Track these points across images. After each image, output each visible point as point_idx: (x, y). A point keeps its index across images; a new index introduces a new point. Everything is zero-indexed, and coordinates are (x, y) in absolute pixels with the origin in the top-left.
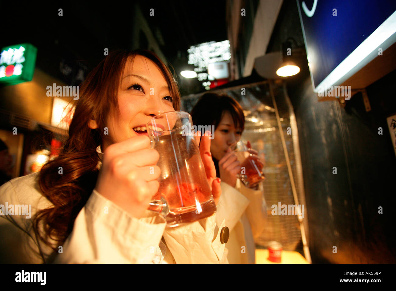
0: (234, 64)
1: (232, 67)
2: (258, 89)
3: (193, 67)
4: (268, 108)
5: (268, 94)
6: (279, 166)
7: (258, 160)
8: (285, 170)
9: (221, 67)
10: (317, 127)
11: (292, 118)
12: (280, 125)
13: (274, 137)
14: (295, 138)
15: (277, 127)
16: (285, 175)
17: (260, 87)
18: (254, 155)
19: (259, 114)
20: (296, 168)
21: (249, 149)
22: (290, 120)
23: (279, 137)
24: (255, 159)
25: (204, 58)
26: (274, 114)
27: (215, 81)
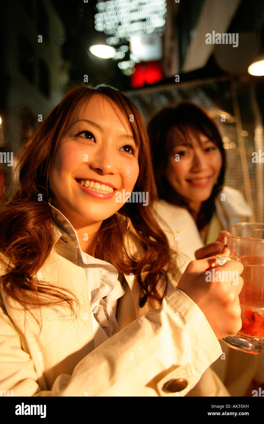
0: (172, 38)
1: (168, 43)
9: (151, 42)
11: (259, 131)
12: (241, 141)
13: (232, 156)
22: (255, 135)
26: (234, 125)
27: (141, 65)
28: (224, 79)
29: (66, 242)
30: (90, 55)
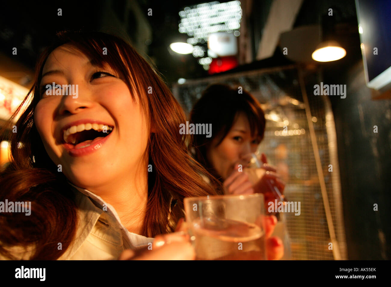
0: (246, 36)
1: (242, 41)
2: (282, 75)
3: (185, 37)
4: (295, 102)
5: (295, 83)
6: (307, 183)
7: (278, 180)
8: (317, 189)
9: (227, 40)
10: (365, 133)
11: (329, 117)
12: (311, 127)
13: (303, 143)
14: (332, 145)
15: (307, 129)
16: (317, 196)
17: (286, 72)
18: (271, 173)
19: (282, 109)
20: (332, 187)
21: (265, 165)
22: (326, 121)
23: (309, 144)
24: (274, 178)
25: (202, 25)
26: (303, 111)
27: (218, 59)
28: (291, 67)
29: (108, 225)
30: (170, 52)
